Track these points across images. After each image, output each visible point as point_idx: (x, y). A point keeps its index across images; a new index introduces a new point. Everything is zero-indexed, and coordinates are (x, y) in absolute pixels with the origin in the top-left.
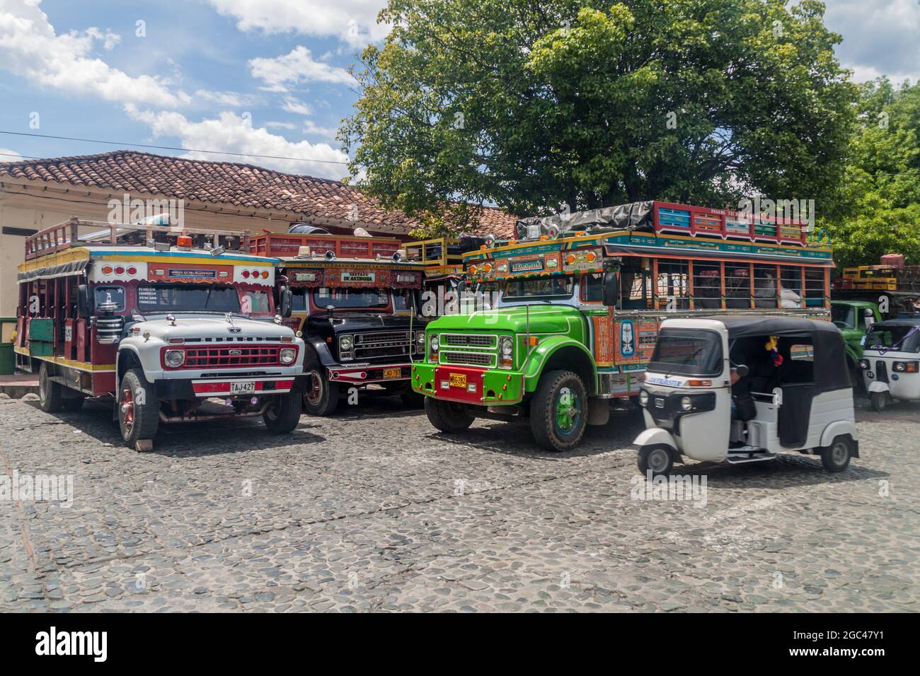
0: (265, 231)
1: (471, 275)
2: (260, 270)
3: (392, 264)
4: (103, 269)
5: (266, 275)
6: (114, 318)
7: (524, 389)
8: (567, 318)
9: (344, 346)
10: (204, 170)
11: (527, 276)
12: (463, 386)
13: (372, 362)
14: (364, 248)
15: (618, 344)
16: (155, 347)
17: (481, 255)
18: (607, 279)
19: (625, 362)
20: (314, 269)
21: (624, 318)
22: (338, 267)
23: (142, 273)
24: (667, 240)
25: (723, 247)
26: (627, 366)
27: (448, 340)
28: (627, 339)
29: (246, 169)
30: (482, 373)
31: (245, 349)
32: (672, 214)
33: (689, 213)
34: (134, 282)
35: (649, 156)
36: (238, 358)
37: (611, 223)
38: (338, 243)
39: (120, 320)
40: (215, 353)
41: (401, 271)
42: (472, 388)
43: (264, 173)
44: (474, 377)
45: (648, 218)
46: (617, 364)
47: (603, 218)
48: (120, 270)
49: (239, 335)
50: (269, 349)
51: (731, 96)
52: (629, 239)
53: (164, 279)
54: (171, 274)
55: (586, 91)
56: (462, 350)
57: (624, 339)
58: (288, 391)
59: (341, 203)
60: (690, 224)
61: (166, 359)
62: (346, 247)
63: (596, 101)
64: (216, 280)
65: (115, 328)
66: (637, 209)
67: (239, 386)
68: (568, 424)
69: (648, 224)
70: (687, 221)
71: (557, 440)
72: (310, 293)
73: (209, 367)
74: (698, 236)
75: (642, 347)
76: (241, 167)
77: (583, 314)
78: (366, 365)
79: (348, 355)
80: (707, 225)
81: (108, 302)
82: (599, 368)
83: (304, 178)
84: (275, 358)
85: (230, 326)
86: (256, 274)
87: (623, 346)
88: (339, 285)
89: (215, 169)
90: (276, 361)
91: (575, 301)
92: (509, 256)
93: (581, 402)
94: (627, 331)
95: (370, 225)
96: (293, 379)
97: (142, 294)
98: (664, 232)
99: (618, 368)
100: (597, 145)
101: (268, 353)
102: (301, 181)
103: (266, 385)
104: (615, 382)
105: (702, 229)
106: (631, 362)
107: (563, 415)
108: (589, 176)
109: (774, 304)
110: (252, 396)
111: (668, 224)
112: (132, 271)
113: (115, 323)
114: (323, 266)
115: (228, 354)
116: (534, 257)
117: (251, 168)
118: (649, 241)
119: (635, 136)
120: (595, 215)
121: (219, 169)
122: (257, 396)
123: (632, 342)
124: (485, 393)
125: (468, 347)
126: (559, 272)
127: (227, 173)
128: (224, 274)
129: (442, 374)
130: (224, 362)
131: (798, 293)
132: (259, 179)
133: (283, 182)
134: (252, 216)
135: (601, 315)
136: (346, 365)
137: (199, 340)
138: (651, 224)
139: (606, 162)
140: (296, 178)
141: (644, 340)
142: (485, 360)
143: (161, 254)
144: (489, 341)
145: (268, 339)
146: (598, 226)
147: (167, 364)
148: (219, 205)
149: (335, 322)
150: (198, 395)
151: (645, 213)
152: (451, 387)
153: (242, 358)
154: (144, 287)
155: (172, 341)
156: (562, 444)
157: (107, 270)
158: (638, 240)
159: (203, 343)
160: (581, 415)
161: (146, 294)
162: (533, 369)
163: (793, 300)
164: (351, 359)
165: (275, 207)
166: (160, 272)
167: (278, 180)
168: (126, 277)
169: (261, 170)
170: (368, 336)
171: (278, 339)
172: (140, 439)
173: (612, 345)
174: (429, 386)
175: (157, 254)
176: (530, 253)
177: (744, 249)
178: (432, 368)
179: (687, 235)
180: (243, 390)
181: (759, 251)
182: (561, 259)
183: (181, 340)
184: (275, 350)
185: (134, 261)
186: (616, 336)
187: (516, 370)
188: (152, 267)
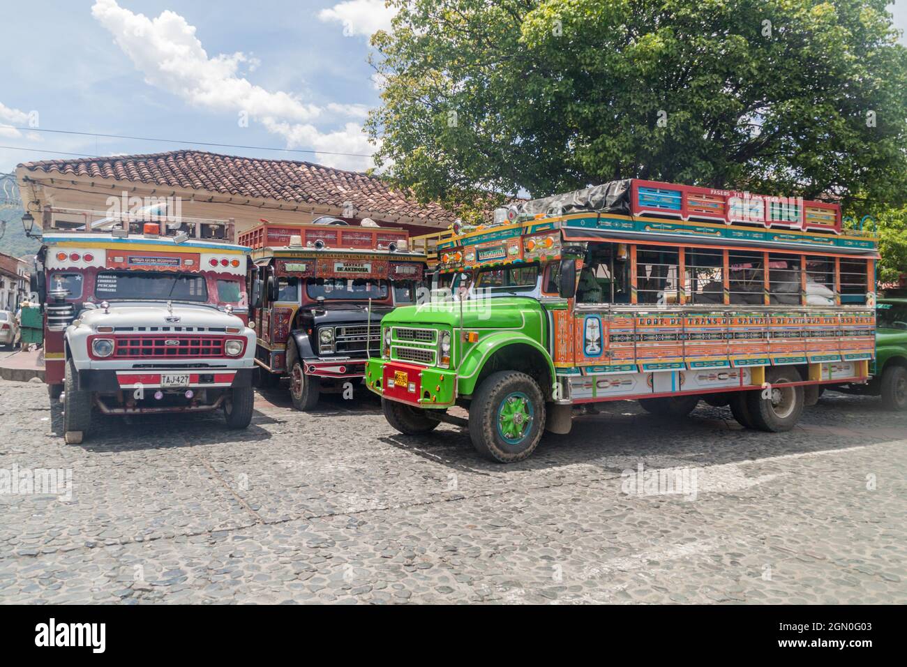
0: (263, 221)
1: (444, 264)
2: (230, 258)
3: (389, 254)
4: (57, 256)
5: (236, 263)
6: (64, 306)
7: (457, 391)
8: (522, 312)
9: (324, 339)
10: (261, 168)
11: (491, 265)
12: (405, 385)
13: (353, 356)
14: (368, 239)
15: (579, 343)
16: (82, 336)
17: (452, 242)
18: (564, 267)
19: (589, 364)
20: (307, 259)
21: (587, 313)
22: (330, 257)
23: (100, 261)
24: (650, 224)
25: (726, 233)
26: (592, 368)
27: (400, 334)
28: (593, 336)
29: (304, 166)
30: (420, 371)
31: (184, 340)
32: (658, 194)
33: (681, 193)
34: (92, 269)
35: (657, 135)
36: (175, 349)
37: (587, 205)
38: (339, 234)
39: (70, 307)
40: (149, 343)
41: (400, 262)
42: (412, 388)
43: (321, 170)
44: (414, 376)
45: (625, 198)
46: (577, 365)
47: (580, 200)
48: (75, 257)
49: (177, 325)
50: (212, 340)
51: (754, 65)
52: (597, 222)
53: (123, 266)
54: (131, 262)
55: (585, 64)
56: (409, 345)
57: (589, 336)
58: (229, 384)
59: (394, 199)
60: (682, 206)
61: (93, 348)
62: (349, 238)
63: (599, 76)
64: (181, 268)
65: (65, 315)
66: (614, 189)
67: (171, 379)
68: (517, 432)
69: (624, 205)
70: (678, 203)
71: (498, 450)
72: (303, 284)
73: (143, 358)
74: (691, 220)
75: (613, 346)
76: (299, 164)
77: (544, 307)
78: (346, 359)
79: (329, 348)
80: (705, 208)
81: (59, 289)
82: (557, 369)
83: (361, 175)
84: (220, 349)
85: (168, 315)
86: (225, 263)
87: (586, 345)
88: (331, 275)
89: (272, 167)
90: (220, 353)
91: (537, 293)
92: (475, 243)
93: (535, 408)
94: (593, 327)
95: (415, 219)
96: (235, 372)
97: (101, 281)
98: (645, 215)
99: (580, 369)
100: (601, 124)
101: (214, 344)
102: (358, 177)
103: (203, 378)
104: (575, 385)
105: (698, 211)
106: (598, 363)
107: (509, 422)
108: (592, 158)
109: (797, 300)
110: (186, 389)
111: (652, 205)
112: (88, 258)
113: (65, 311)
114: (314, 256)
115: (164, 345)
116: (498, 243)
117: (309, 166)
118: (624, 225)
119: (641, 112)
120: (572, 197)
121: (277, 166)
122: (192, 389)
123: (599, 340)
124: (422, 394)
125: (414, 342)
126: (520, 260)
127: (283, 170)
128: (189, 262)
129: (389, 371)
130: (159, 353)
131: (831, 288)
132: (315, 177)
133: (339, 179)
134: (295, 210)
135: (560, 309)
136: (324, 359)
137: (131, 329)
138: (627, 205)
139: (609, 143)
140: (353, 175)
141: (617, 339)
142: (428, 357)
143: (120, 240)
144: (430, 336)
145: (210, 329)
146: (574, 209)
147: (95, 353)
148: (261, 200)
149: (318, 314)
150: (122, 386)
151: (621, 192)
152: (396, 386)
153: (180, 349)
154: (103, 274)
155: (100, 329)
156: (505, 455)
157: (61, 257)
158: (609, 224)
159: (136, 332)
160: (535, 422)
161: (105, 281)
162: (471, 368)
163: (825, 297)
164: (332, 352)
165: (317, 201)
166: (119, 259)
167: (334, 177)
168: (81, 264)
169: (318, 167)
170: (351, 329)
171: (223, 330)
172: (70, 430)
173: (571, 343)
174: (378, 384)
175: (116, 241)
176: (493, 240)
177: (755, 236)
178: (381, 364)
179: (678, 218)
180: (176, 382)
181: (776, 239)
182: (522, 244)
183: (110, 329)
184: (220, 342)
185: (90, 247)
186: (578, 333)
187: (453, 369)
188: (111, 254)
